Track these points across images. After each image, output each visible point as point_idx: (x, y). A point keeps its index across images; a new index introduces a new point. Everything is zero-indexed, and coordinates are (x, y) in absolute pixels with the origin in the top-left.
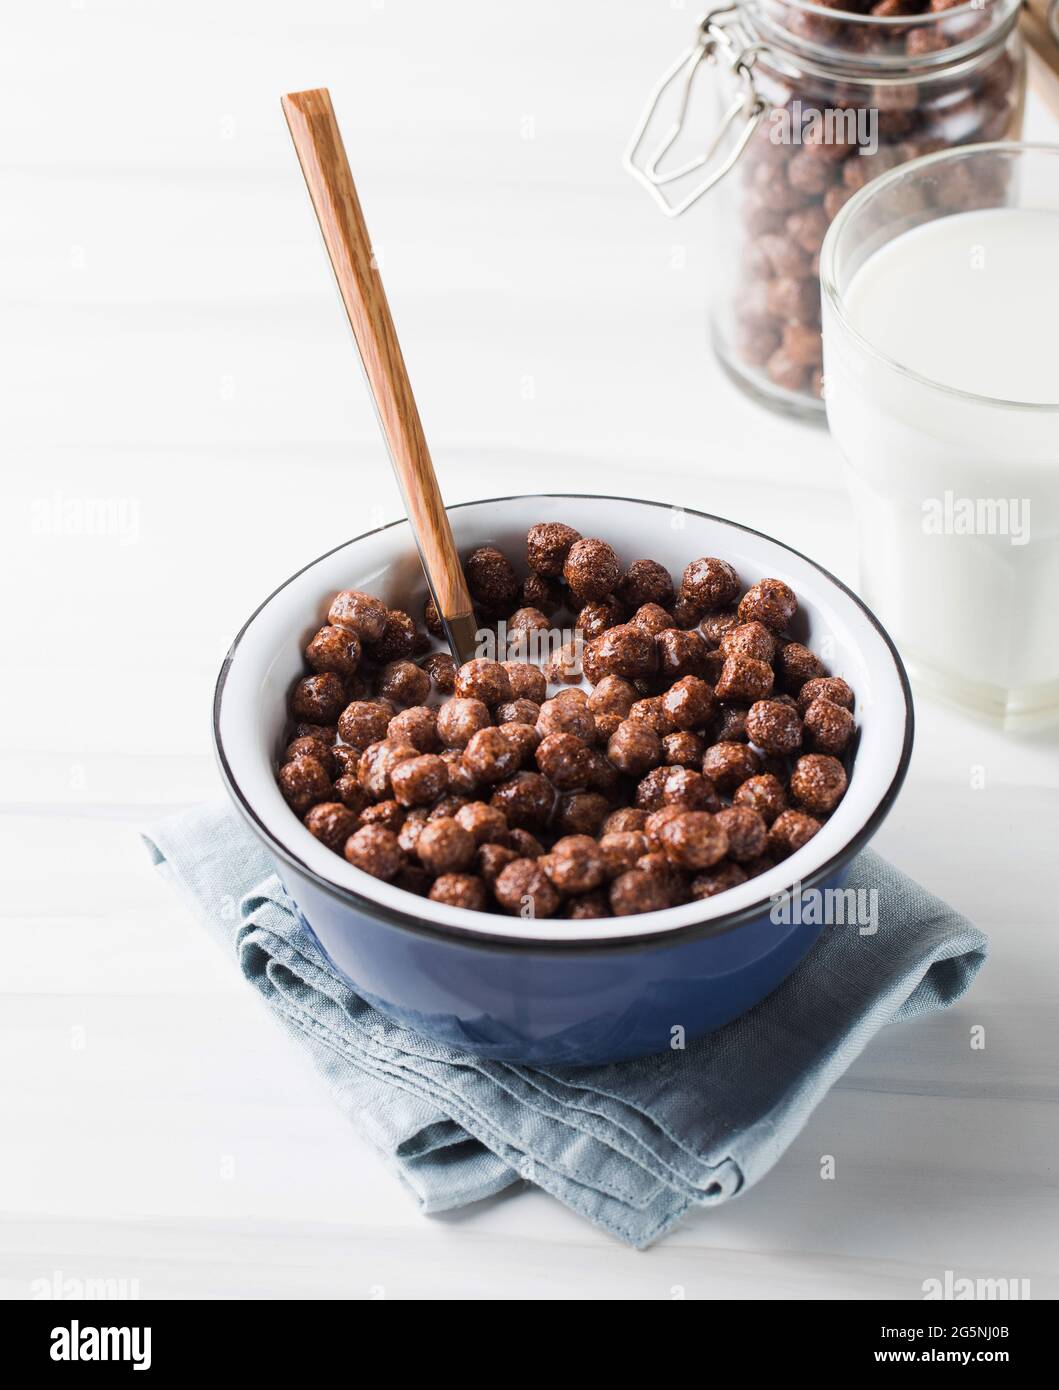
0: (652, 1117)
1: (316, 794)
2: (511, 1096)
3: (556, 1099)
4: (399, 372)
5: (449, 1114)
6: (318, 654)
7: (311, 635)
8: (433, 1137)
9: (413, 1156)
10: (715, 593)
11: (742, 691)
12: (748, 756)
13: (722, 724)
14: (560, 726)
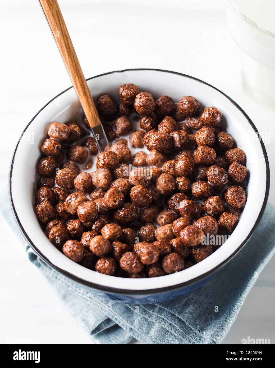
0: (182, 318)
1: (50, 217)
2: (130, 309)
3: (146, 309)
4: (66, 36)
5: (108, 316)
6: (46, 151)
7: (42, 142)
8: (103, 326)
9: (97, 333)
10: (191, 112)
11: (205, 162)
12: (209, 187)
13: (198, 173)
14: (138, 181)
